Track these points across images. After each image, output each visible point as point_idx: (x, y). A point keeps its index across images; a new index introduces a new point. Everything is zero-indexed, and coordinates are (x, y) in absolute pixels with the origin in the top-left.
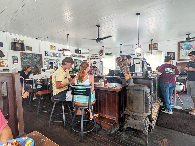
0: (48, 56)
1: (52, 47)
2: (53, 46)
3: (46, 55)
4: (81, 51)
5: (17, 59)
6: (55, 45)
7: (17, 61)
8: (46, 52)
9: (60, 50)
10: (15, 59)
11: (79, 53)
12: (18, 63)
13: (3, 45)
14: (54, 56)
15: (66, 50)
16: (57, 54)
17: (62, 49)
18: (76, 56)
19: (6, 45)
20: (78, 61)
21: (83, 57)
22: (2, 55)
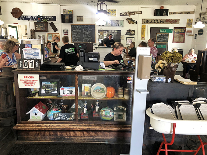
1: (111, 12)
2: (111, 10)
5: (67, 33)
6: (115, 9)
7: (68, 35)
10: (66, 33)
11: (162, 15)
13: (56, 19)
14: (112, 26)
15: (134, 13)
16: (118, 21)
17: (127, 13)
18: (157, 20)
19: (59, 19)
20: (161, 30)
21: (175, 21)
22: (55, 30)
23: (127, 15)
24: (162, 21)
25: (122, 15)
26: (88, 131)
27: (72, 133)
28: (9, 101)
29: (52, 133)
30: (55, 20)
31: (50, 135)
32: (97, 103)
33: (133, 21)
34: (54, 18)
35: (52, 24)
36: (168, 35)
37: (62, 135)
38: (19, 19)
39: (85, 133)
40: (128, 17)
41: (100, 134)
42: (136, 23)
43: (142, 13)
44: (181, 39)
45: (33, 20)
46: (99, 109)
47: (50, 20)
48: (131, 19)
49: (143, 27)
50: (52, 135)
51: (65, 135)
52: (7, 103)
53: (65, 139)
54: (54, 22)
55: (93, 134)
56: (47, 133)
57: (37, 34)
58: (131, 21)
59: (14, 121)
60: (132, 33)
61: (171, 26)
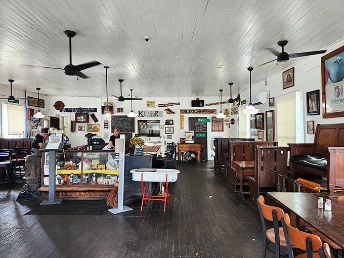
0: (142, 116)
1: (149, 104)
2: (151, 102)
3: (139, 116)
4: (203, 102)
5: (108, 124)
6: (154, 101)
8: (139, 111)
9: (162, 106)
10: (106, 124)
11: (199, 106)
12: (108, 127)
14: (151, 116)
15: (172, 104)
16: (157, 112)
17: (165, 104)
18: (194, 111)
19: (99, 110)
20: (199, 120)
21: (212, 111)
22: (96, 120)
23: (165, 106)
24: (199, 111)
25: (160, 106)
26: (88, 191)
27: (78, 193)
28: (37, 172)
29: (64, 194)
30: (96, 112)
31: (62, 195)
32: (94, 175)
33: (171, 112)
34: (95, 110)
35: (93, 116)
36: (206, 124)
37: (71, 195)
38: (61, 111)
39: (87, 193)
40: (166, 108)
41: (97, 194)
42: (174, 113)
43: (179, 104)
44: (220, 127)
45: (74, 111)
46: (96, 180)
47: (91, 111)
48: (169, 110)
49: (182, 117)
50: (65, 195)
51: (73, 195)
52: (36, 173)
53: (73, 198)
54: (95, 113)
55: (92, 193)
56: (61, 194)
57: (78, 125)
58: (169, 111)
59: (39, 186)
60: (171, 122)
61: (209, 116)
